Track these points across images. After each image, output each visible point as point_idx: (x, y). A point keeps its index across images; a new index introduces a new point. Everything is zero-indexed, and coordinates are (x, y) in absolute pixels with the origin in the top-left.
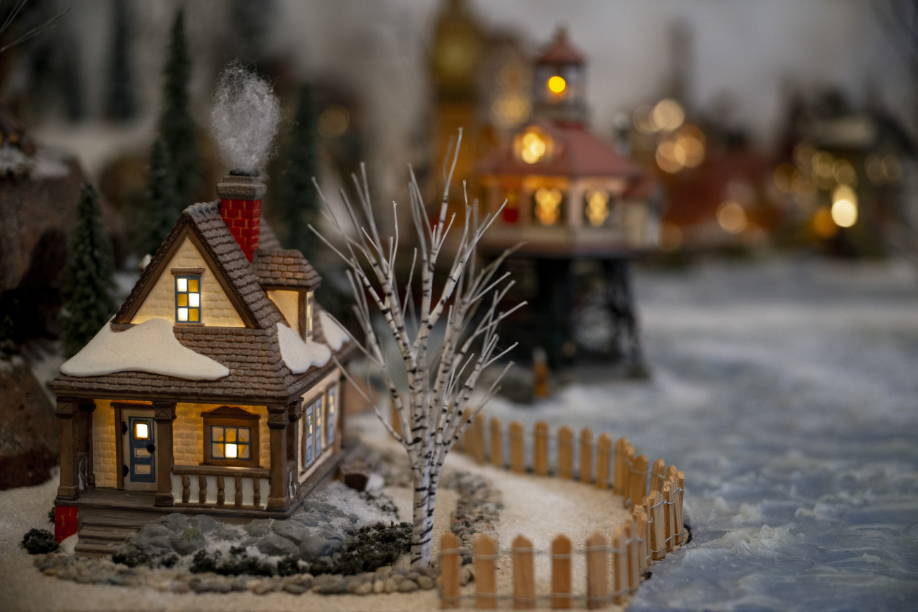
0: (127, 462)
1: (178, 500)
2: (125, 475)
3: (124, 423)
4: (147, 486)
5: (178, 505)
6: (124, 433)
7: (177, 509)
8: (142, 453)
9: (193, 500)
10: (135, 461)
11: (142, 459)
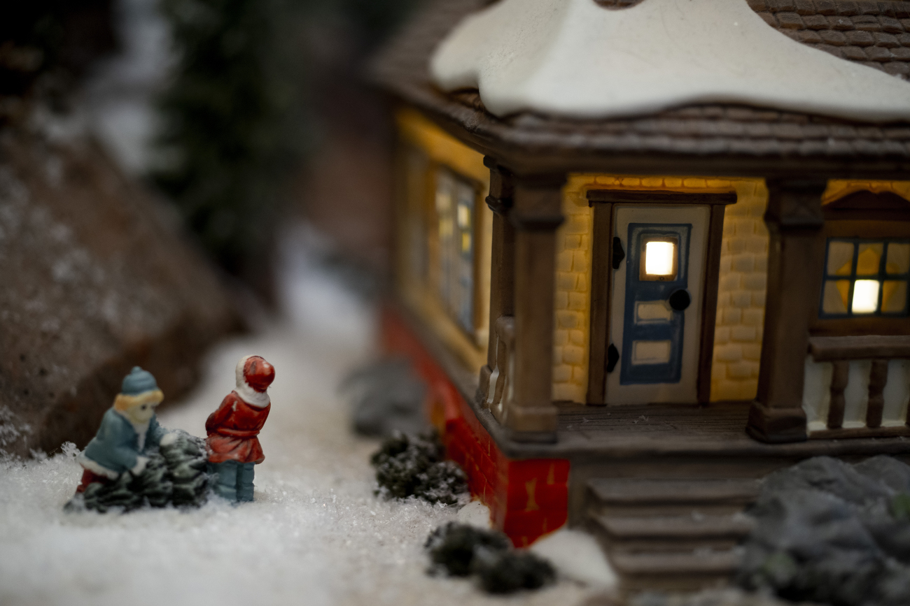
0: (617, 337)
1: (817, 425)
2: (610, 368)
3: (617, 240)
4: (661, 392)
5: (818, 436)
6: (617, 266)
7: (822, 445)
8: (654, 312)
9: (854, 423)
10: (635, 332)
11: (651, 327)
